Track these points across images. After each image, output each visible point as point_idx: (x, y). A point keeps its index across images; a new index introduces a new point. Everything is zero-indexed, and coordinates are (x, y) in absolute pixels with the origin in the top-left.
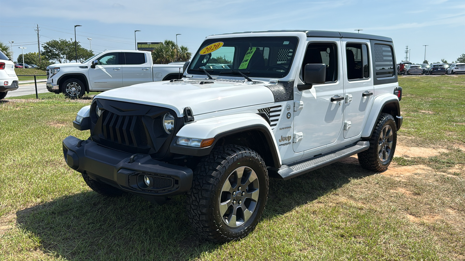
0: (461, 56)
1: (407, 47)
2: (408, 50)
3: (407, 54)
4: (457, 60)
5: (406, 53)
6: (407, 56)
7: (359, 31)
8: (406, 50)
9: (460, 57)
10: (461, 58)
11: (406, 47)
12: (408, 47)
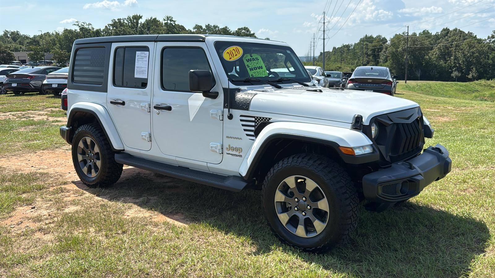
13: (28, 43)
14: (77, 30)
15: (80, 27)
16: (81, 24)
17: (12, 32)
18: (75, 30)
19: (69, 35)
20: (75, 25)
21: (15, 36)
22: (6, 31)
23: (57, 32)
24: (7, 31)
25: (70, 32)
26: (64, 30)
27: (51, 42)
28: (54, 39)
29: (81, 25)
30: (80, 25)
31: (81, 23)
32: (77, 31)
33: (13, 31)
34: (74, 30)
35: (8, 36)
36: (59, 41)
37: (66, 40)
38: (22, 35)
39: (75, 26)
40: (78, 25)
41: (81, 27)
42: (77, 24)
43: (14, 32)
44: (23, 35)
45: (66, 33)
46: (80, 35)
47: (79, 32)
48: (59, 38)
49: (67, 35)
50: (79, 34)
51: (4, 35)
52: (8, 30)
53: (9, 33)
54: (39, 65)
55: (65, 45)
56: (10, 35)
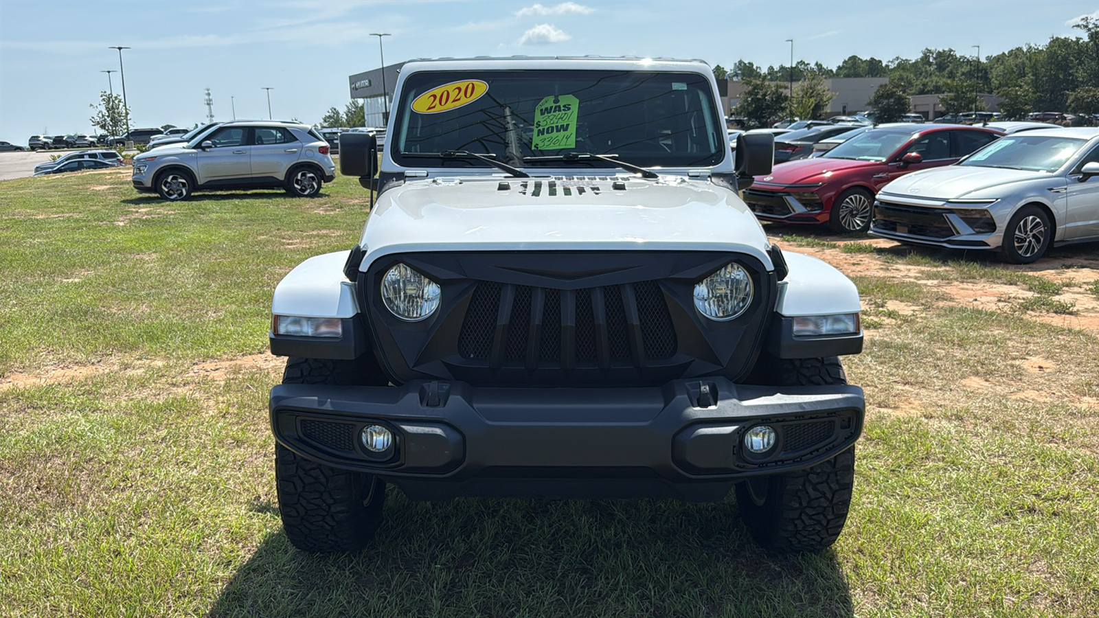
0: (328, 112)
1: (208, 90)
2: (211, 97)
3: (210, 109)
4: (322, 121)
5: (208, 104)
6: (210, 112)
7: (122, 50)
8: (207, 97)
9: (328, 114)
10: (330, 117)
11: (206, 92)
12: (210, 92)
13: (963, 74)
14: (1081, 39)
15: (1089, 30)
16: (1094, 24)
17: (939, 52)
18: (1076, 38)
19: (1060, 52)
20: (1078, 26)
21: (944, 60)
22: (928, 50)
23: (1033, 45)
24: (930, 51)
25: (1065, 43)
26: (1051, 42)
27: (1015, 69)
28: (1023, 64)
29: (1093, 26)
30: (1090, 26)
31: (1092, 21)
32: (1081, 41)
33: (941, 50)
34: (1074, 39)
35: (929, 61)
36: (1034, 67)
37: (1051, 63)
38: (958, 56)
39: (1079, 28)
40: (1086, 26)
41: (1093, 30)
42: (1085, 24)
43: (944, 51)
44: (961, 57)
45: (1053, 46)
46: (1087, 50)
47: (1087, 43)
48: (1033, 61)
49: (1055, 53)
50: (1087, 47)
51: (922, 59)
52: (933, 49)
53: (933, 54)
54: (961, 121)
55: (1045, 76)
56: (935, 59)
